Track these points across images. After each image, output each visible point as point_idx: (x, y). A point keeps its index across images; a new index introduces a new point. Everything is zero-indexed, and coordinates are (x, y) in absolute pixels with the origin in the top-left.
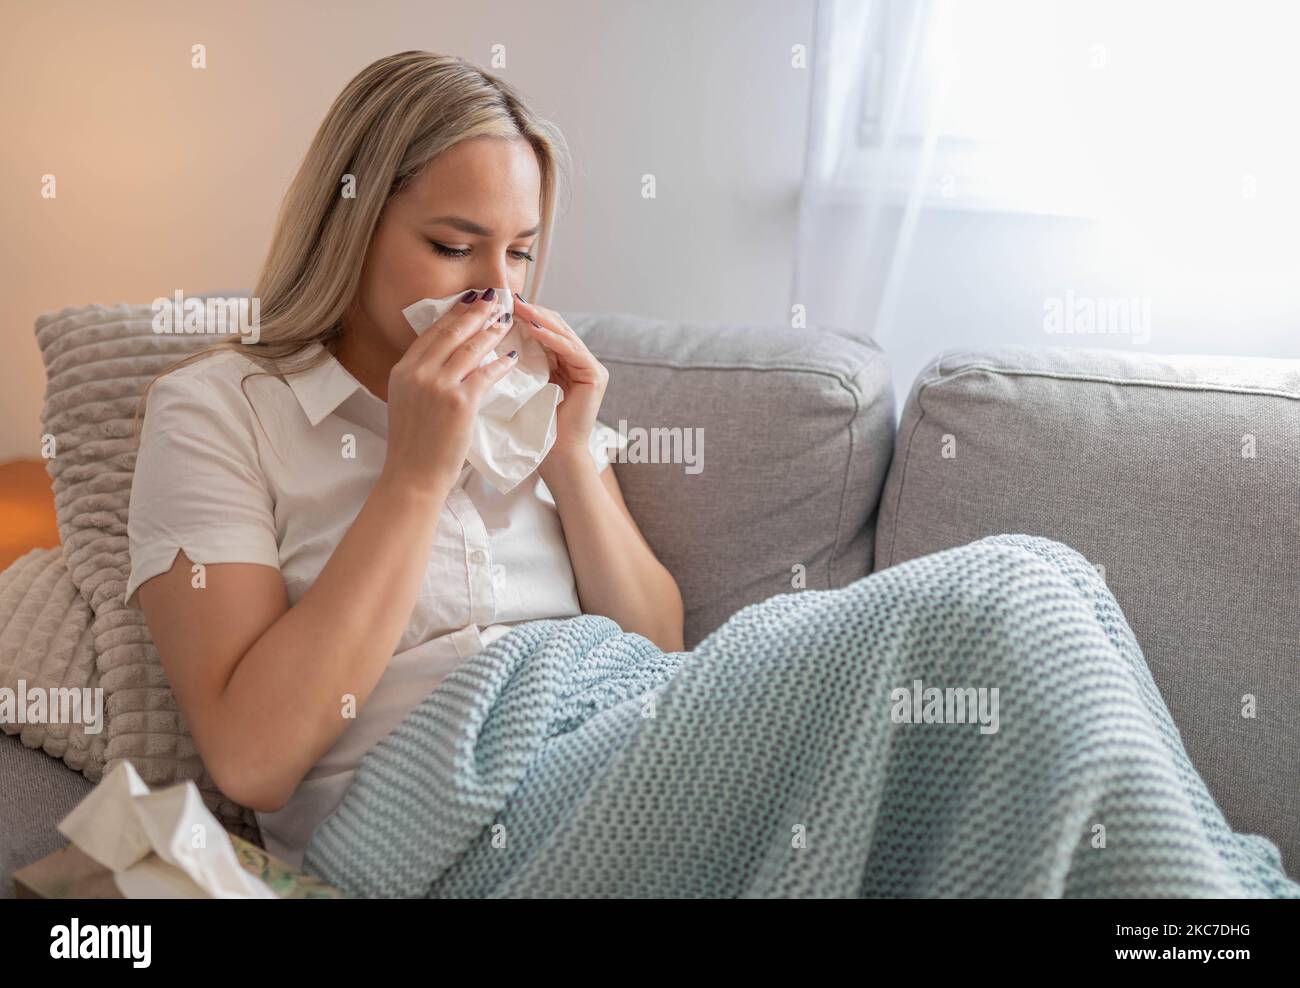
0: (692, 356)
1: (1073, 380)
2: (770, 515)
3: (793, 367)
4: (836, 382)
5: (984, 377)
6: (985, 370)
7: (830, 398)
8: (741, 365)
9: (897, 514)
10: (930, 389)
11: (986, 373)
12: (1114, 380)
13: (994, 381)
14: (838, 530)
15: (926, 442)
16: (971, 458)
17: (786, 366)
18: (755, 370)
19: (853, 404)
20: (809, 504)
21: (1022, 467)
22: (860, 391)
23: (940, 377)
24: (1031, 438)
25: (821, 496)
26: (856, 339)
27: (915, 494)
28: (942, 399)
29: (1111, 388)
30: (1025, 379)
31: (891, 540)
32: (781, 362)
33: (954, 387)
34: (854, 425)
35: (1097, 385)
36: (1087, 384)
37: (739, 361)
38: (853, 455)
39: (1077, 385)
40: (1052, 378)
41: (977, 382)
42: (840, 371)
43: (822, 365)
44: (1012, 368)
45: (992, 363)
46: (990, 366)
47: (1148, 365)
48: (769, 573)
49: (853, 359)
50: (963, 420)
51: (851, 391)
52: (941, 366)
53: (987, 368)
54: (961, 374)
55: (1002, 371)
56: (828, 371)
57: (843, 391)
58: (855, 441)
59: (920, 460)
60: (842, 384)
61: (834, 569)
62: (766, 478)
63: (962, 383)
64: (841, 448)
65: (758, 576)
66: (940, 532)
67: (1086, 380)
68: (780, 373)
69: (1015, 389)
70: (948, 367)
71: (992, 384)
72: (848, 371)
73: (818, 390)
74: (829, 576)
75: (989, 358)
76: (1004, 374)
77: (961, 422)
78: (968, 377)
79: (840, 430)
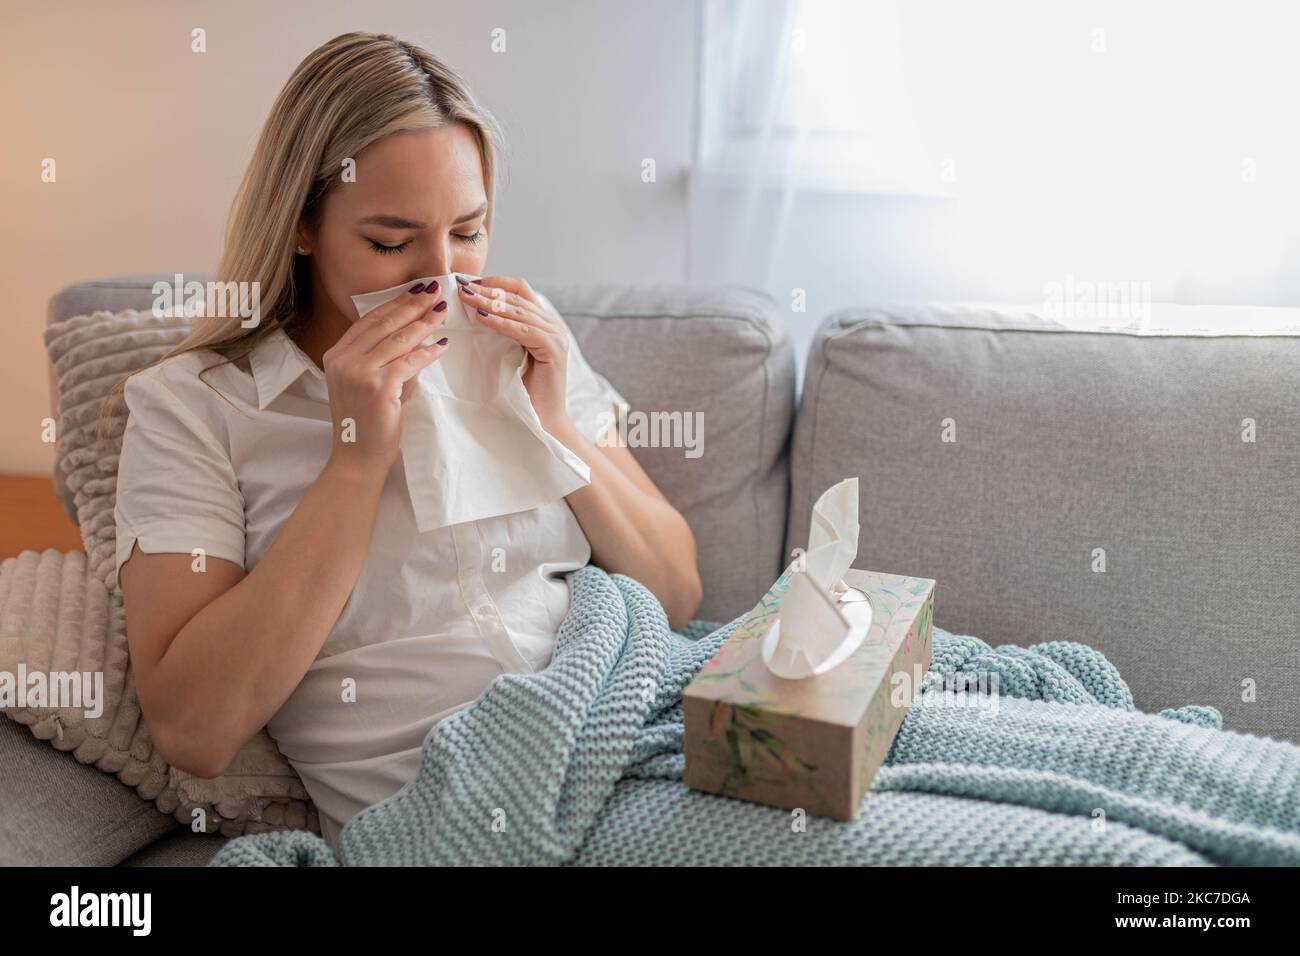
0: (614, 307)
1: (958, 328)
3: (711, 313)
4: (749, 325)
5: (880, 328)
6: (880, 322)
7: (745, 338)
8: (662, 313)
10: (833, 341)
11: (881, 325)
12: (991, 327)
13: (889, 331)
14: (760, 456)
15: (833, 387)
16: (874, 398)
17: (705, 313)
18: (676, 317)
19: (766, 343)
20: (734, 435)
22: (771, 331)
23: (840, 330)
24: (927, 378)
25: (744, 426)
27: (827, 434)
28: (845, 349)
29: (989, 334)
30: (917, 329)
32: (699, 310)
33: (854, 338)
34: (767, 362)
35: (975, 332)
36: (969, 331)
37: (660, 309)
38: (769, 390)
39: (961, 333)
40: (940, 327)
41: (875, 333)
42: (752, 315)
43: (736, 311)
44: (905, 320)
45: (886, 316)
46: (886, 319)
47: (1017, 314)
49: (760, 307)
50: (867, 365)
51: (763, 332)
52: (840, 321)
53: (883, 320)
54: (859, 327)
55: (897, 323)
56: (743, 316)
57: (756, 333)
58: (769, 377)
60: (754, 326)
63: (862, 334)
64: (757, 383)
65: (693, 501)
68: (698, 319)
69: (909, 338)
70: (848, 321)
71: (887, 334)
72: (759, 315)
73: (735, 332)
74: (755, 499)
75: (883, 312)
76: (899, 326)
77: (863, 367)
78: (866, 329)
79: (754, 368)
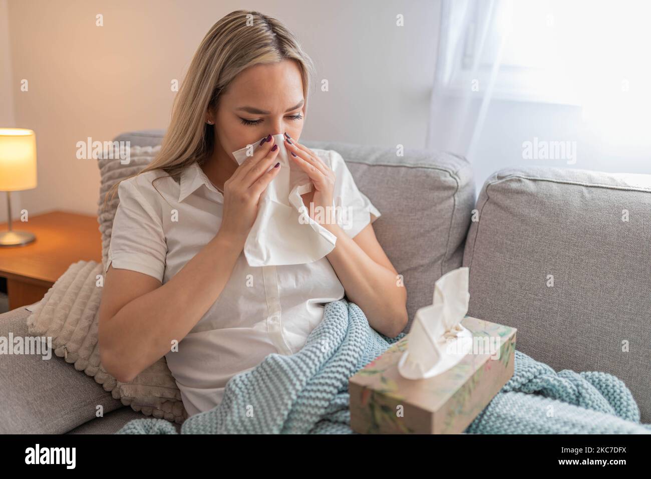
0: (377, 160)
1: (564, 183)
2: (413, 238)
3: (427, 166)
4: (448, 174)
5: (520, 181)
6: (520, 177)
7: (445, 181)
8: (401, 164)
9: (474, 247)
10: (493, 185)
11: (520, 179)
12: (585, 184)
13: (524, 183)
14: (447, 247)
15: (489, 212)
16: (511, 220)
17: (423, 166)
18: (408, 167)
19: (456, 185)
20: (433, 234)
21: (537, 226)
22: (459, 178)
23: (497, 180)
24: (542, 211)
25: (439, 229)
26: (457, 156)
27: (483, 238)
28: (498, 191)
29: (584, 188)
30: (540, 182)
31: (471, 260)
32: (421, 164)
33: (504, 185)
34: (456, 195)
35: (576, 186)
36: (571, 185)
37: (400, 162)
38: (455, 210)
39: (566, 186)
40: (554, 182)
41: (516, 183)
42: (449, 169)
43: (441, 166)
44: (533, 176)
45: (523, 174)
46: (523, 175)
47: (601, 177)
48: (412, 266)
49: (456, 165)
50: (508, 201)
51: (455, 179)
52: (498, 175)
53: (521, 176)
54: (508, 179)
55: (529, 178)
56: (444, 169)
57: (451, 179)
58: (456, 203)
59: (486, 221)
60: (450, 175)
61: (444, 266)
62: (412, 219)
63: (508, 183)
64: (449, 206)
65: (407, 267)
66: (495, 257)
67: (571, 184)
68: (420, 169)
69: (535, 187)
70: (502, 175)
71: (523, 184)
72: (453, 169)
73: (439, 178)
74: (442, 269)
75: (522, 172)
76: (530, 179)
77: (507, 202)
78: (511, 180)
79: (449, 197)
